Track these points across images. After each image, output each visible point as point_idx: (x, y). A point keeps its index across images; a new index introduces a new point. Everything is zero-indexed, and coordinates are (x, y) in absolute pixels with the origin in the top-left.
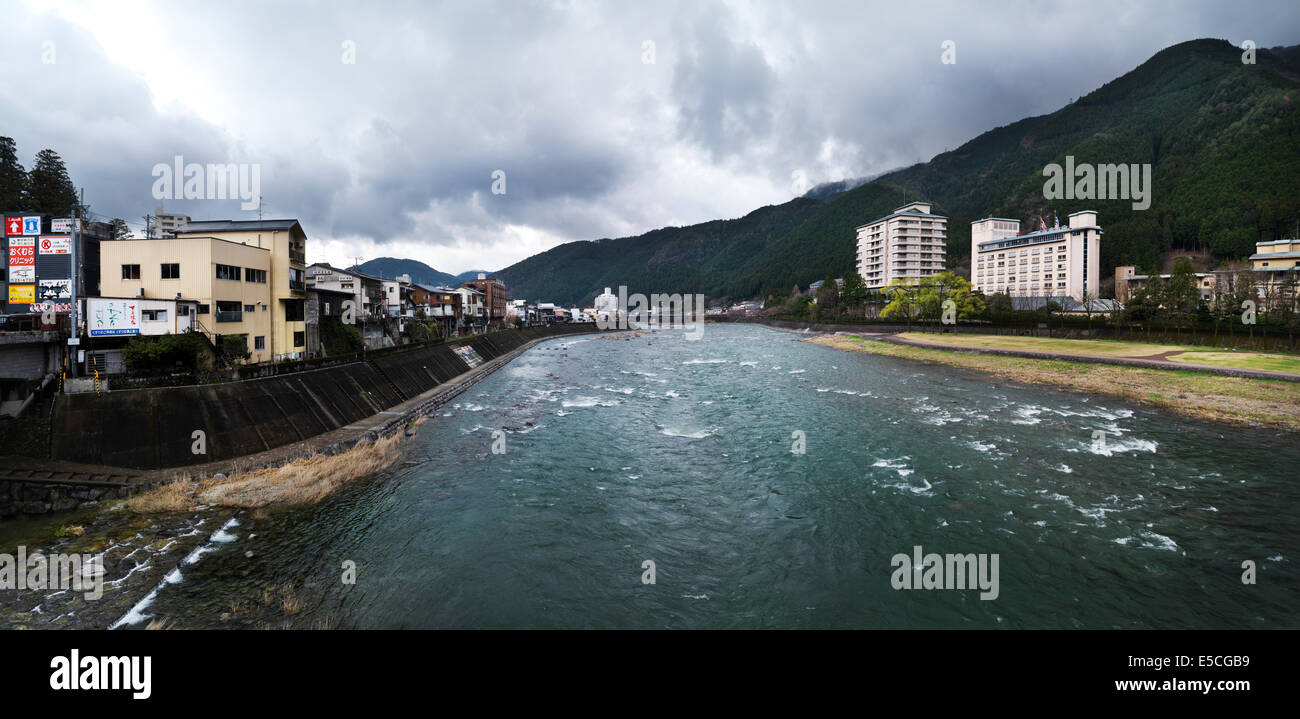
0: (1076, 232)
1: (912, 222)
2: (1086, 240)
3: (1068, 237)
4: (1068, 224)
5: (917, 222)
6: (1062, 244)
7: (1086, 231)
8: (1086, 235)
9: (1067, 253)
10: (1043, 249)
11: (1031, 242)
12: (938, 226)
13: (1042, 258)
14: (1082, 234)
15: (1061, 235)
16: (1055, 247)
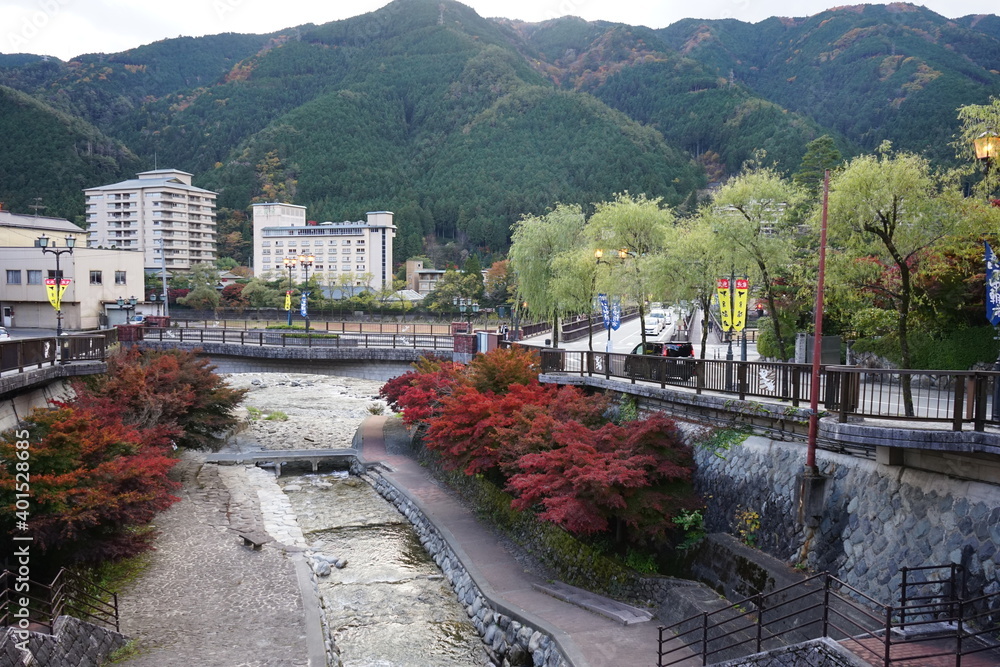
0: (374, 229)
1: (177, 195)
2: (384, 237)
3: (366, 232)
4: (365, 221)
5: (183, 196)
6: (361, 239)
7: (384, 229)
8: (384, 232)
9: (366, 247)
10: (340, 241)
11: (327, 233)
12: (207, 201)
13: (340, 249)
14: (380, 231)
15: (360, 230)
16: (354, 240)
